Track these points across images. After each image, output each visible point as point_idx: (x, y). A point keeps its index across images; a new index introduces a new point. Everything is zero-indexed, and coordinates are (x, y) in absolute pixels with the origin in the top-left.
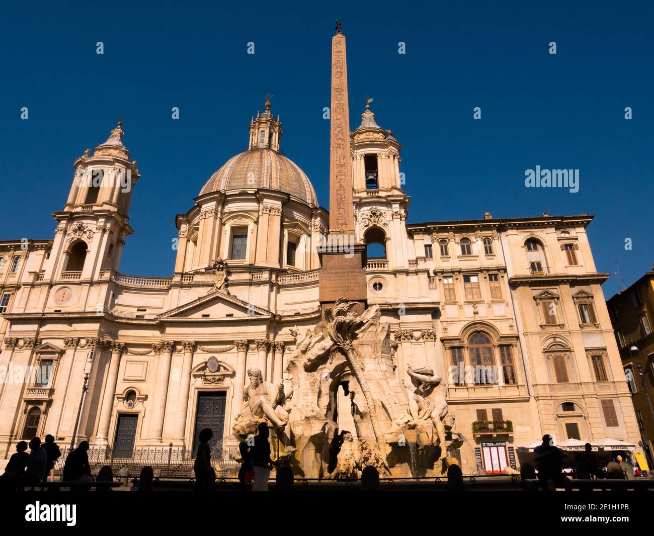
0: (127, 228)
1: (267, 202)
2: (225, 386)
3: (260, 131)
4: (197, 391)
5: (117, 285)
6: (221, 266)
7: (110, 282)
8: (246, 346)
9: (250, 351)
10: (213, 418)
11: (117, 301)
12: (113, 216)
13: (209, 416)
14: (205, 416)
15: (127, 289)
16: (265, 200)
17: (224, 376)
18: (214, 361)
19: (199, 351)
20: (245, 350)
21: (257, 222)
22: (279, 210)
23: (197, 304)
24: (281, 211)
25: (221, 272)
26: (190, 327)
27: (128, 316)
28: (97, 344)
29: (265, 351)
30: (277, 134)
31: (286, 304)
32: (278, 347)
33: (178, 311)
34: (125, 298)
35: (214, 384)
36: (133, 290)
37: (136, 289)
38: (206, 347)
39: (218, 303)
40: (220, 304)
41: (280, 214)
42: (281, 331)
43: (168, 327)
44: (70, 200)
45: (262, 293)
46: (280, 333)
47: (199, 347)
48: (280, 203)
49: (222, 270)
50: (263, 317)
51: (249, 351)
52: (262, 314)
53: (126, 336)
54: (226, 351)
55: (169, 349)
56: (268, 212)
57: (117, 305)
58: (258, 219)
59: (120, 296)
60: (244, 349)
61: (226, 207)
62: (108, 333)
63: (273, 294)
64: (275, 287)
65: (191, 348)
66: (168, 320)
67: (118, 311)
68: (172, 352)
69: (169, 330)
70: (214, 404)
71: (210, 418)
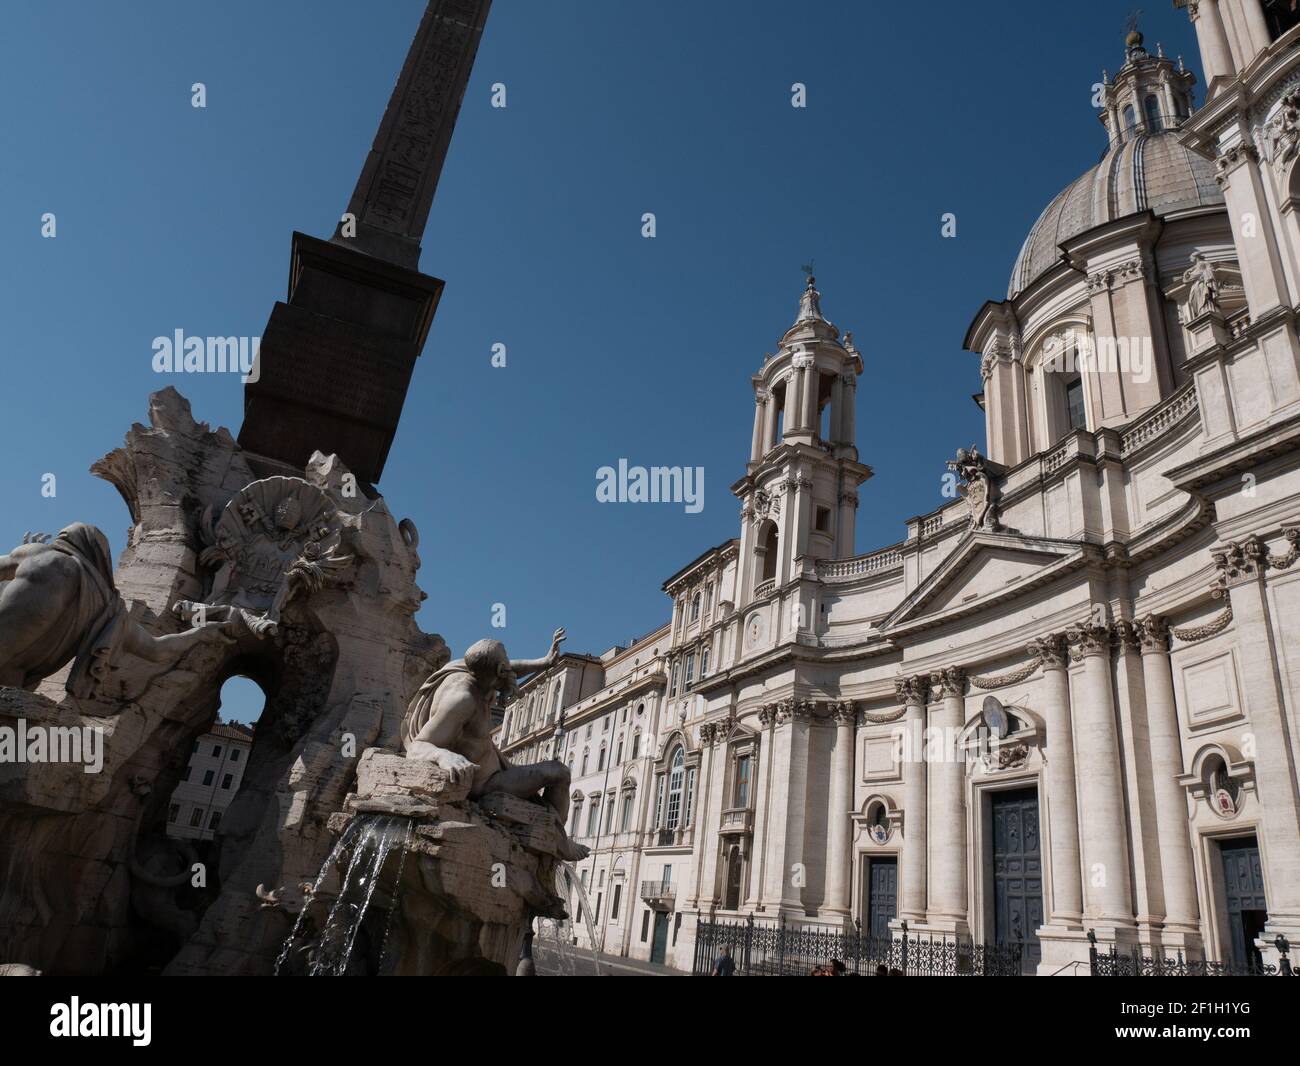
0: (847, 466)
1: (1098, 264)
2: (1030, 770)
3: (1120, 112)
4: (979, 790)
5: (820, 584)
6: (969, 468)
7: (803, 580)
8: (1059, 649)
9: (1073, 663)
10: (1026, 860)
11: (831, 617)
12: (800, 455)
13: (1018, 855)
14: (1009, 856)
15: (845, 587)
16: (1090, 262)
17: (1026, 741)
18: (995, 707)
19: (974, 689)
20: (1058, 664)
21: (1090, 329)
22: (1134, 265)
23: (942, 576)
24: (1139, 266)
25: (977, 483)
26: (944, 635)
27: (853, 641)
28: (795, 711)
29: (1098, 654)
30: (1167, 86)
31: (1150, 506)
32: (1143, 636)
33: (912, 606)
34: (846, 608)
35: (1011, 768)
36: (855, 586)
37: (861, 583)
38: (984, 676)
39: (988, 560)
40: (993, 560)
41: (1140, 275)
42: (1145, 587)
43: (907, 646)
44: (753, 458)
45: (1069, 499)
46: (1143, 592)
47: (971, 679)
48: (1134, 246)
49: (977, 478)
50: (1067, 562)
51: (1071, 665)
52: (1062, 556)
53: (857, 684)
54: (1024, 677)
55: (914, 698)
56: (1105, 287)
57: (834, 624)
58: (1090, 318)
59: (834, 606)
60: (1051, 661)
61: (1026, 327)
62: (817, 685)
63: (1104, 492)
64: (1105, 472)
65: (953, 686)
66: (898, 630)
67: (836, 637)
68: (926, 703)
69: (909, 653)
70: (1024, 822)
71: (1019, 860)
